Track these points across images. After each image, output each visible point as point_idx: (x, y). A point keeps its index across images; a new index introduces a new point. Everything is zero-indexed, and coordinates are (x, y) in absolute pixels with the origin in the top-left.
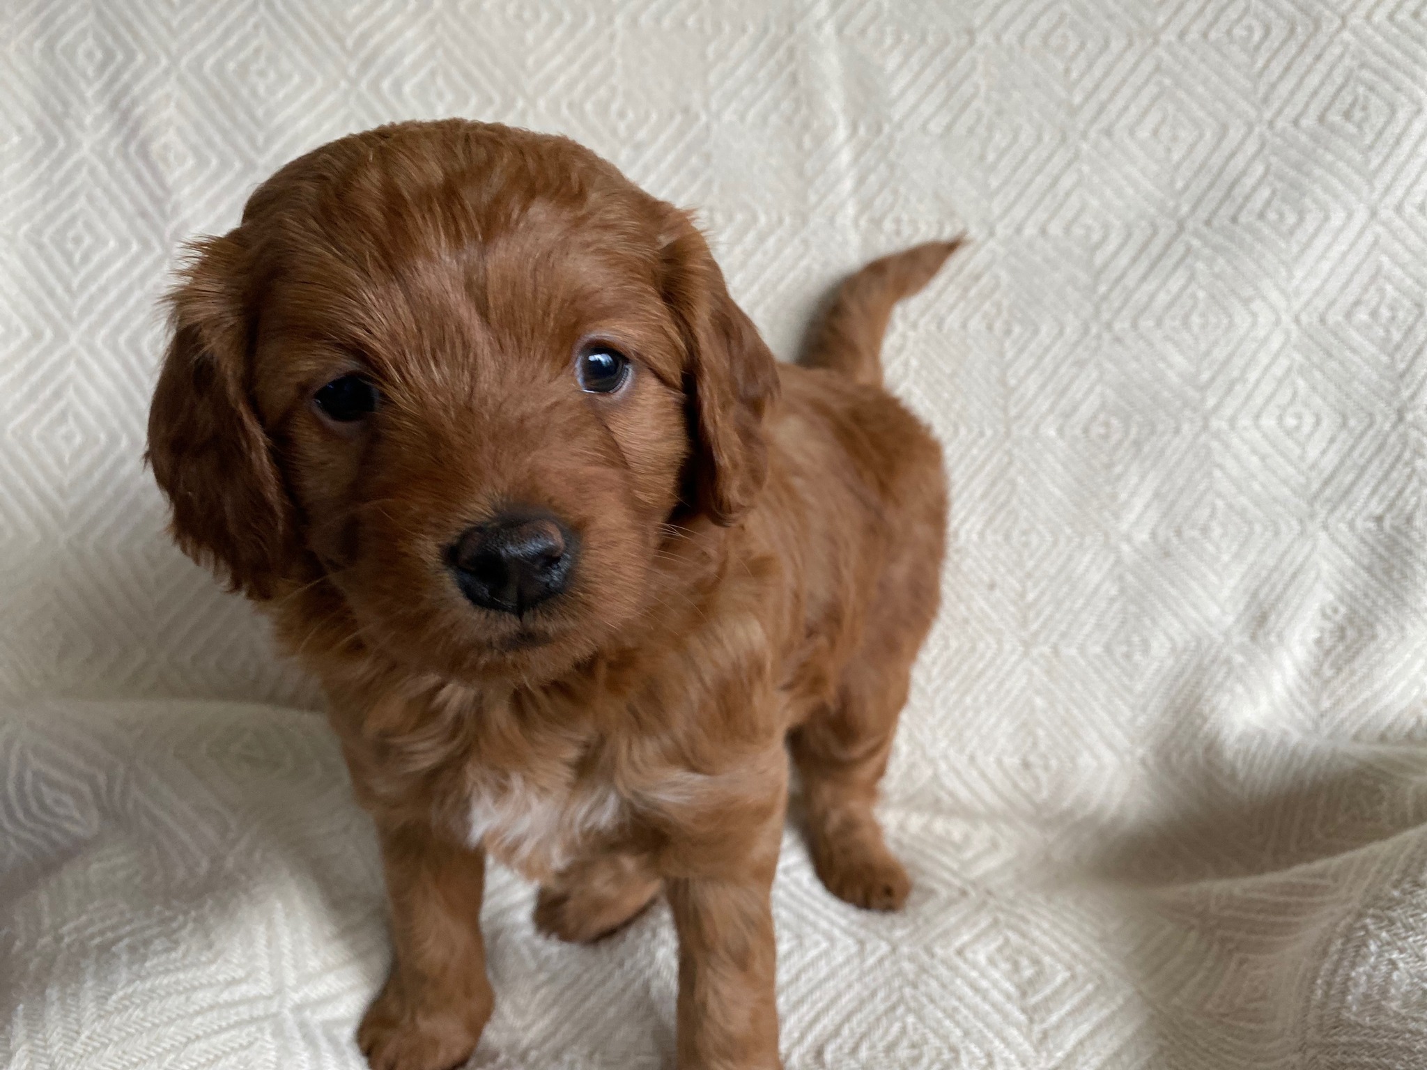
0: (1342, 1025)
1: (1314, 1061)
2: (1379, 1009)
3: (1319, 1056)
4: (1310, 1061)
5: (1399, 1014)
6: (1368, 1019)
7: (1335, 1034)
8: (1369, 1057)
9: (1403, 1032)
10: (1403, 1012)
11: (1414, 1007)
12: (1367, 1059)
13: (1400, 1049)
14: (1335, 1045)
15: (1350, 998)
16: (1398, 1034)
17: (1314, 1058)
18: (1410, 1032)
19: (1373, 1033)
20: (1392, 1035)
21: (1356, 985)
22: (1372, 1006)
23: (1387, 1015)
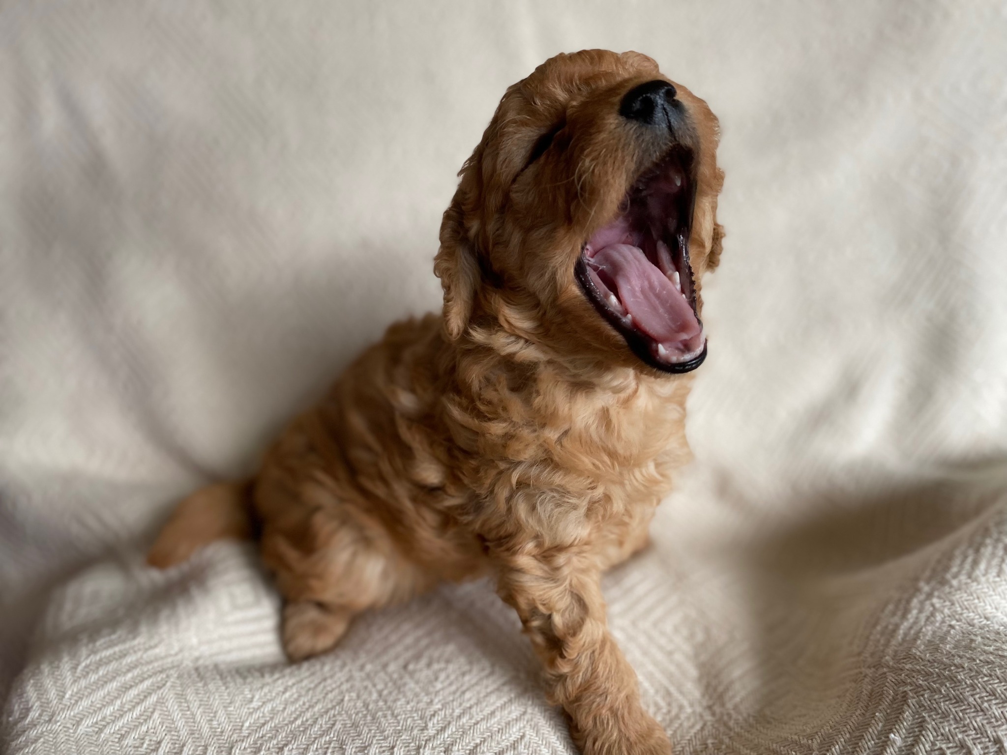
0: (909, 657)
1: (884, 676)
2: (937, 649)
3: (888, 674)
4: (880, 675)
5: (950, 653)
6: (928, 655)
7: (903, 663)
8: (923, 681)
9: (951, 666)
10: (953, 652)
11: (962, 649)
12: (921, 682)
13: (946, 678)
14: (902, 670)
15: (919, 642)
16: (947, 667)
17: (885, 673)
18: (955, 665)
19: (929, 665)
20: (943, 667)
21: (925, 635)
22: (932, 647)
23: (942, 653)
